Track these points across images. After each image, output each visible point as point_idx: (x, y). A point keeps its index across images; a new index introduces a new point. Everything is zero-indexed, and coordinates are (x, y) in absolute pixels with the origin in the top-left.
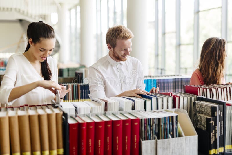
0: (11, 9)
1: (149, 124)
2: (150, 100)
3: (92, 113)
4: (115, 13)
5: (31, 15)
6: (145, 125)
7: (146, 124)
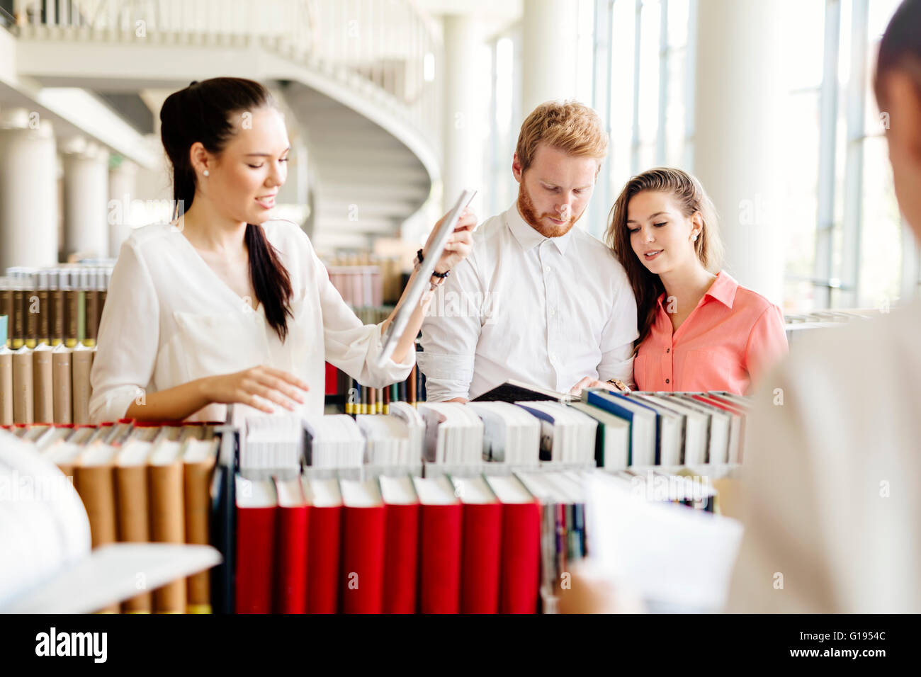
0: (247, 39)
1: (575, 527)
2: (626, 424)
3: (369, 466)
4: (665, 53)
5: (322, 63)
6: (561, 530)
7: (564, 524)
